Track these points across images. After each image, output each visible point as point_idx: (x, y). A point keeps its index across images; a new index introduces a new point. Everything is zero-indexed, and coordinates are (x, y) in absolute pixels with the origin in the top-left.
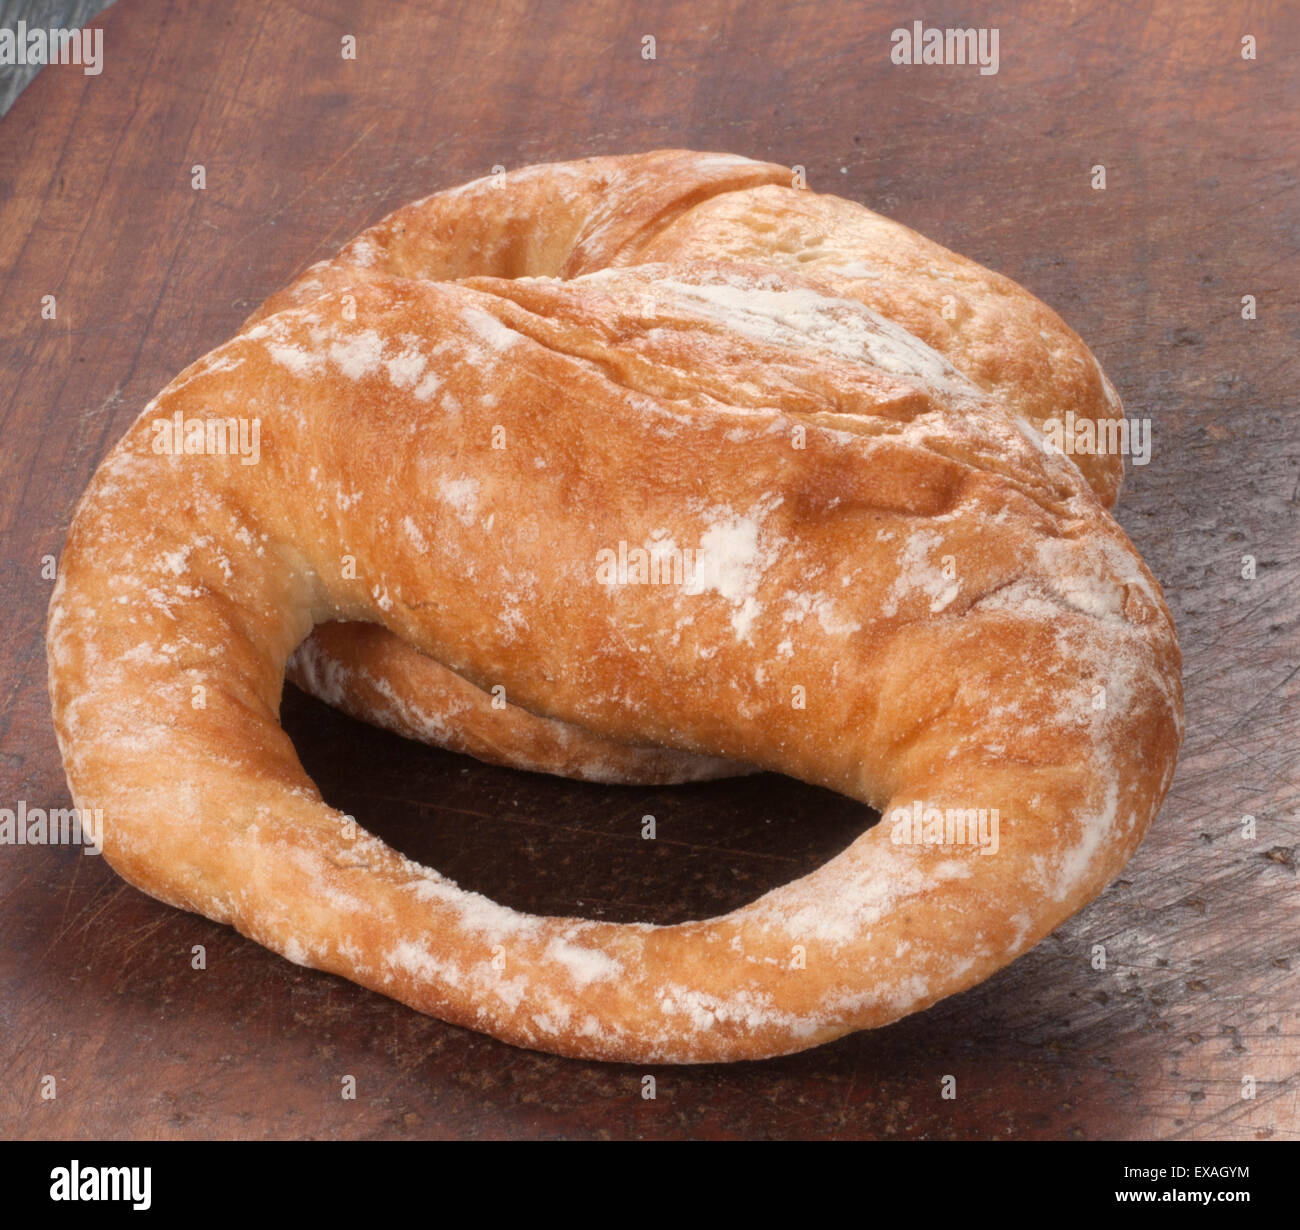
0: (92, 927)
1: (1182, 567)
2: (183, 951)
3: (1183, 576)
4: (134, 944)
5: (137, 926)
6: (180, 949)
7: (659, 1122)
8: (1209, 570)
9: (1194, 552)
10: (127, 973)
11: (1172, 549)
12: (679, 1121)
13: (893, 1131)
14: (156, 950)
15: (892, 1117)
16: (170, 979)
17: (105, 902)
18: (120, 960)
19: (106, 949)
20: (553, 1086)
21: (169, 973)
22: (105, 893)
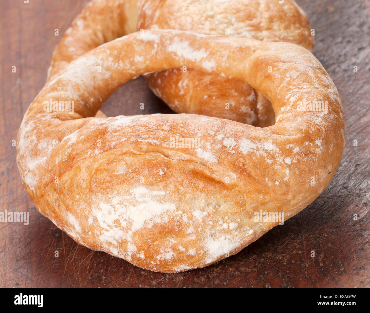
0: (74, 259)
1: (337, 56)
2: (102, 260)
3: (338, 59)
4: (88, 262)
5: (87, 256)
6: (101, 260)
7: (256, 280)
8: (345, 55)
9: (339, 50)
10: (89, 272)
11: (333, 51)
12: (261, 278)
13: (322, 265)
14: (95, 262)
15: (320, 260)
16: (102, 271)
17: (75, 250)
18: (86, 268)
19: (81, 266)
20: (222, 276)
21: (101, 269)
22: (74, 247)
